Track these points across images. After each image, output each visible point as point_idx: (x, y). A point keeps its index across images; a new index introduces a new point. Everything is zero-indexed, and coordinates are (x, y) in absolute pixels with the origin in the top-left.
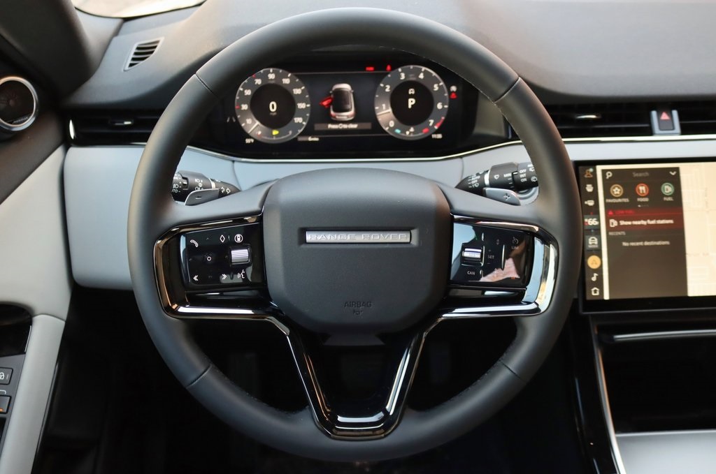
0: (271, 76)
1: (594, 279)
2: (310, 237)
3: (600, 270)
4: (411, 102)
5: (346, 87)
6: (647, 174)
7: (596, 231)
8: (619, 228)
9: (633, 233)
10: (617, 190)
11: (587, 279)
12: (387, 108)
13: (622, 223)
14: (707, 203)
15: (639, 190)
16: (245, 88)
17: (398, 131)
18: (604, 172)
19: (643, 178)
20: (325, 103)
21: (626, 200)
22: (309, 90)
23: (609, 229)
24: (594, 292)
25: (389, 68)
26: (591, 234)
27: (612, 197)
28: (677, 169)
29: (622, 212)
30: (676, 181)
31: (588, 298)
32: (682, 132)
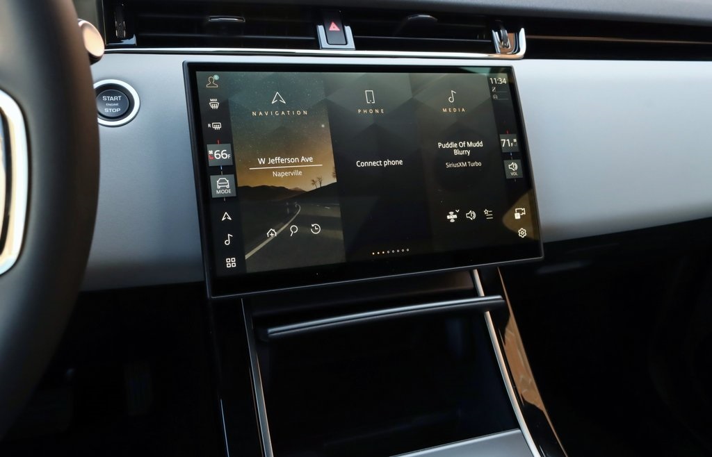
7: (228, 169)
11: (216, 243)
24: (229, 264)
26: (219, 174)
31: (220, 273)
32: (357, 48)
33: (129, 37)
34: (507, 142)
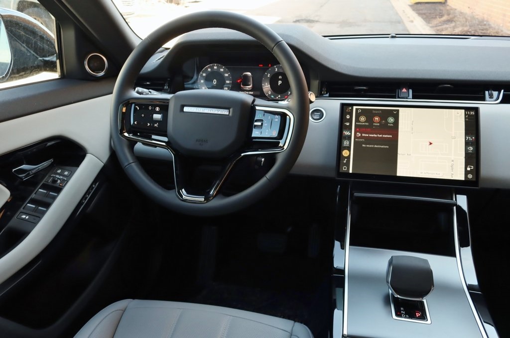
0: (215, 67)
1: (345, 162)
2: (186, 109)
3: (349, 157)
4: (280, 82)
5: (249, 74)
6: (381, 112)
7: (349, 138)
8: (361, 137)
9: (369, 140)
10: (363, 119)
11: (341, 161)
12: (268, 85)
13: (363, 135)
14: (412, 128)
15: (375, 119)
16: (203, 72)
17: (272, 96)
18: (357, 110)
19: (378, 113)
20: (239, 81)
21: (367, 124)
22: (232, 75)
23: (355, 137)
24: (344, 169)
25: (270, 65)
26: (346, 139)
27: (360, 122)
28: (398, 111)
29: (364, 129)
30: (396, 116)
31: (341, 171)
32: (413, 99)
33: (327, 94)
34: (469, 138)
